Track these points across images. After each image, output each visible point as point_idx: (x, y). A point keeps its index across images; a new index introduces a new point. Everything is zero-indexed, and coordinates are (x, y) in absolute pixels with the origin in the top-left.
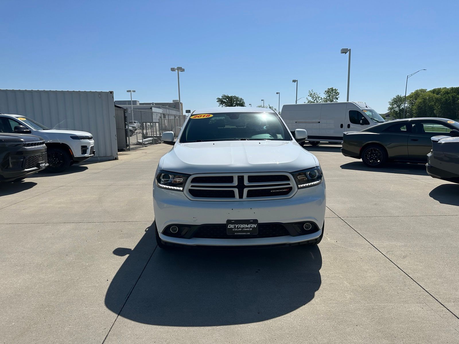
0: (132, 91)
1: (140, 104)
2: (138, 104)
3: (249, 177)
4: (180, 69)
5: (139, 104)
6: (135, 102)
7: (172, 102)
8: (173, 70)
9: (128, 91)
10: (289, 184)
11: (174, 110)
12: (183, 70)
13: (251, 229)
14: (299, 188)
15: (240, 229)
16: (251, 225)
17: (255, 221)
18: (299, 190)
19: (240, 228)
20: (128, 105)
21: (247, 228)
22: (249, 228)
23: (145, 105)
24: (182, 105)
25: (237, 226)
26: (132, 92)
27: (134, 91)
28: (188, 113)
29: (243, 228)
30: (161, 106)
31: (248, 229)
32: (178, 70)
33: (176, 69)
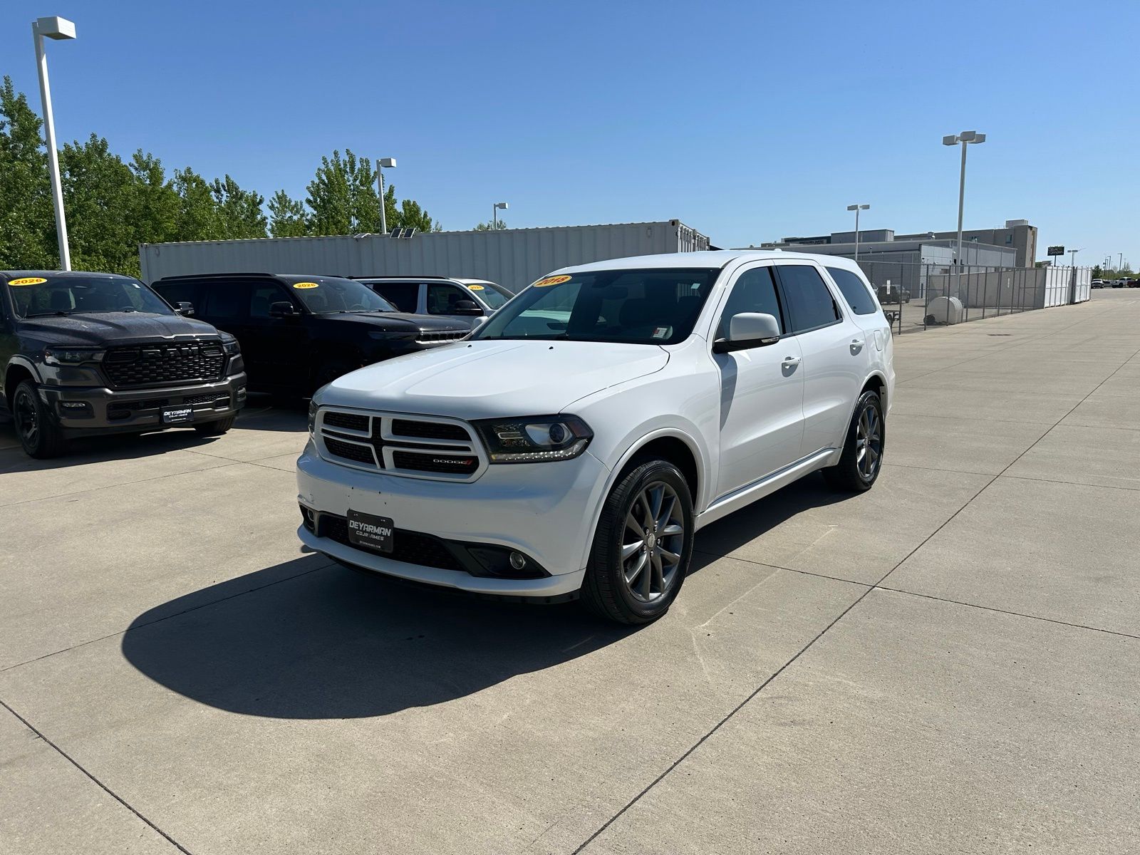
0: (861, 207)
1: (896, 238)
2: (890, 239)
3: (395, 422)
4: (969, 137)
5: (892, 240)
6: (881, 234)
7: (1003, 226)
8: (949, 141)
9: (850, 208)
10: (468, 449)
11: (997, 250)
12: (982, 139)
13: (382, 539)
14: (492, 462)
15: (366, 535)
16: (382, 528)
17: (388, 523)
18: (490, 466)
19: (366, 531)
20: (863, 241)
21: (376, 534)
22: (379, 535)
23: (911, 241)
24: (1034, 234)
25: (361, 526)
26: (860, 209)
27: (867, 207)
28: (1055, 255)
29: (370, 533)
30: (950, 240)
31: (377, 537)
32: (964, 141)
33: (957, 139)
